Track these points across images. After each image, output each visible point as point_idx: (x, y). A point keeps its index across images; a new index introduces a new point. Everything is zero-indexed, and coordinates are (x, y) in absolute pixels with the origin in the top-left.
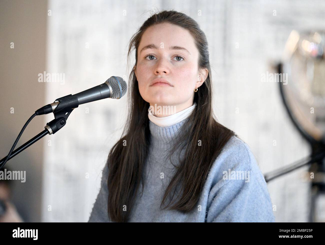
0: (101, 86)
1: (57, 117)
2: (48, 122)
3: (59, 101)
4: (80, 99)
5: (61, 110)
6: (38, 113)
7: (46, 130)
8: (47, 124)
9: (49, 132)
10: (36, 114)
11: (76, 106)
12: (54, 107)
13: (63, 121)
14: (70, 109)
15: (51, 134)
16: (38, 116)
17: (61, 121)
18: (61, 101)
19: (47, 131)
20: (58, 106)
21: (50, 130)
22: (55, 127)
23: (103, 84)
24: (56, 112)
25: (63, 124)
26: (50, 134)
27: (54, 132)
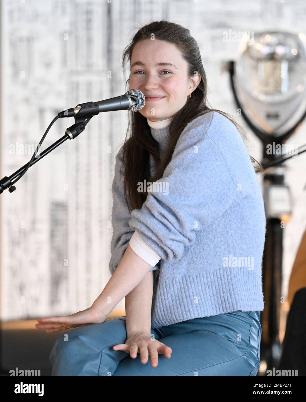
0: (122, 97)
1: (78, 122)
2: (68, 128)
3: (81, 106)
4: (101, 107)
5: (82, 115)
6: (60, 115)
7: (67, 135)
8: (67, 130)
9: (69, 138)
10: (59, 117)
11: (96, 113)
12: (76, 112)
13: (82, 126)
14: (90, 115)
15: (72, 139)
16: (60, 118)
17: (81, 127)
18: (83, 106)
19: (68, 137)
20: (81, 111)
21: (71, 135)
22: (75, 132)
23: (123, 95)
24: (78, 117)
25: (83, 129)
26: (70, 139)
27: (74, 137)
